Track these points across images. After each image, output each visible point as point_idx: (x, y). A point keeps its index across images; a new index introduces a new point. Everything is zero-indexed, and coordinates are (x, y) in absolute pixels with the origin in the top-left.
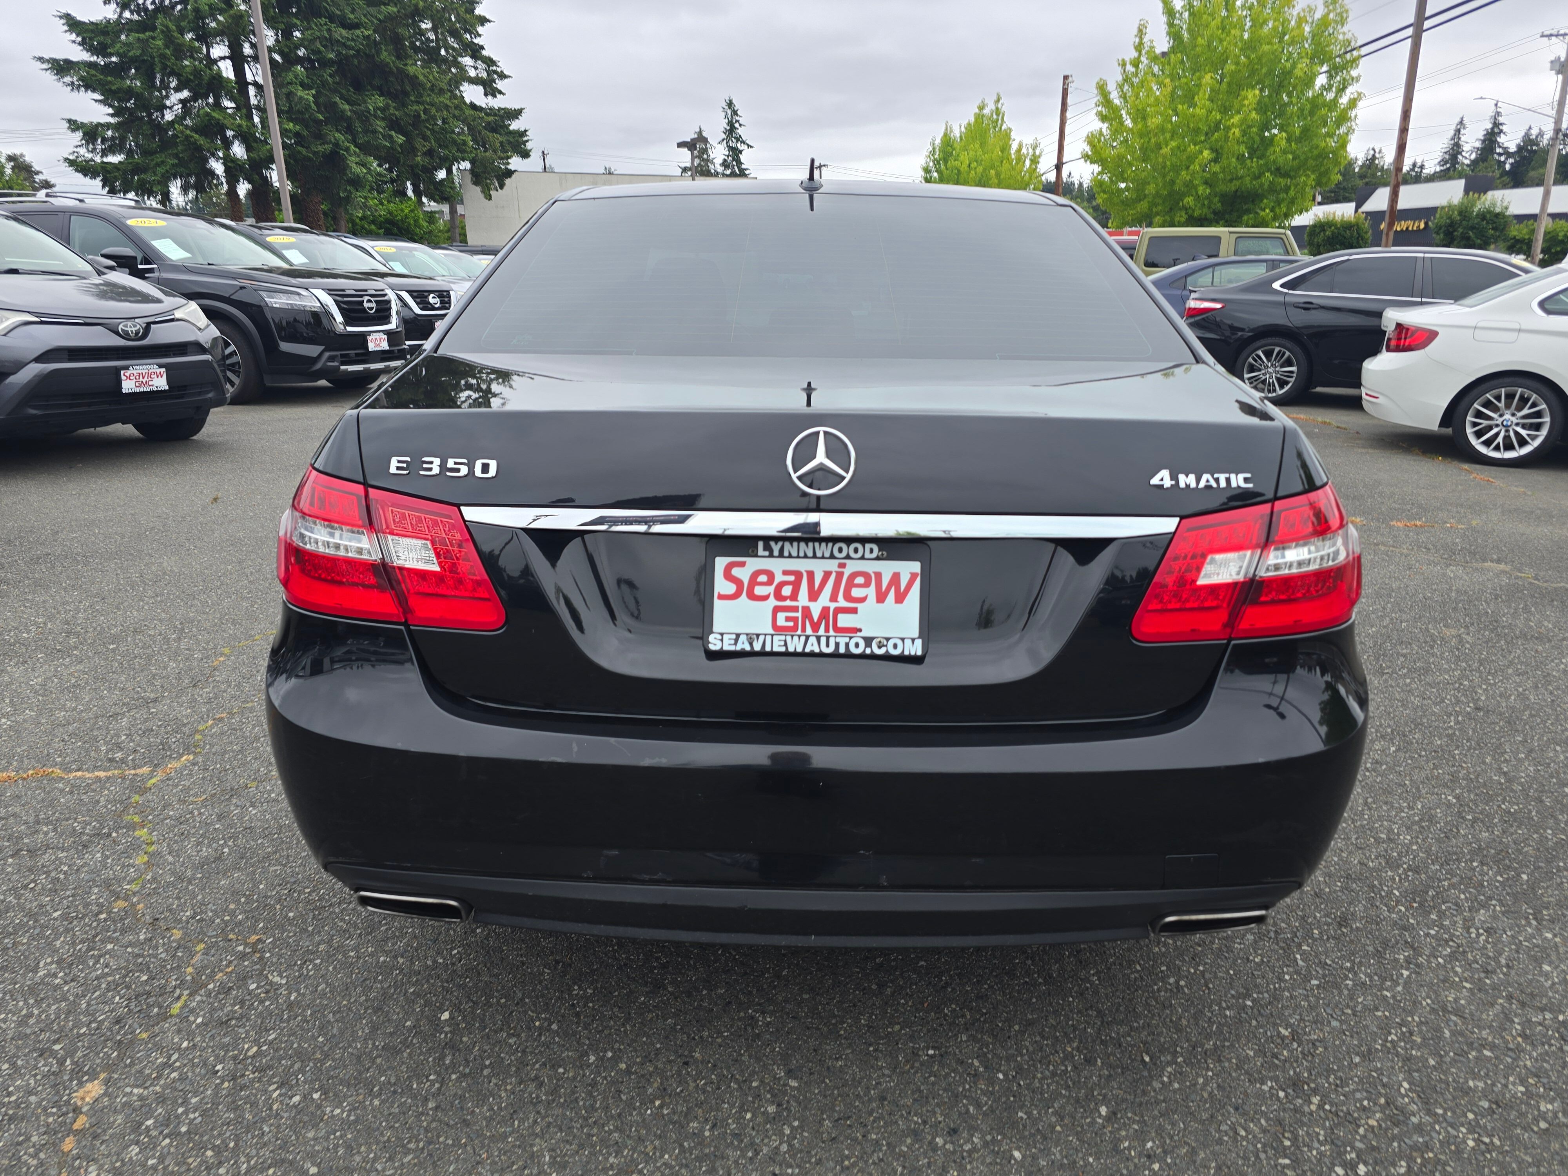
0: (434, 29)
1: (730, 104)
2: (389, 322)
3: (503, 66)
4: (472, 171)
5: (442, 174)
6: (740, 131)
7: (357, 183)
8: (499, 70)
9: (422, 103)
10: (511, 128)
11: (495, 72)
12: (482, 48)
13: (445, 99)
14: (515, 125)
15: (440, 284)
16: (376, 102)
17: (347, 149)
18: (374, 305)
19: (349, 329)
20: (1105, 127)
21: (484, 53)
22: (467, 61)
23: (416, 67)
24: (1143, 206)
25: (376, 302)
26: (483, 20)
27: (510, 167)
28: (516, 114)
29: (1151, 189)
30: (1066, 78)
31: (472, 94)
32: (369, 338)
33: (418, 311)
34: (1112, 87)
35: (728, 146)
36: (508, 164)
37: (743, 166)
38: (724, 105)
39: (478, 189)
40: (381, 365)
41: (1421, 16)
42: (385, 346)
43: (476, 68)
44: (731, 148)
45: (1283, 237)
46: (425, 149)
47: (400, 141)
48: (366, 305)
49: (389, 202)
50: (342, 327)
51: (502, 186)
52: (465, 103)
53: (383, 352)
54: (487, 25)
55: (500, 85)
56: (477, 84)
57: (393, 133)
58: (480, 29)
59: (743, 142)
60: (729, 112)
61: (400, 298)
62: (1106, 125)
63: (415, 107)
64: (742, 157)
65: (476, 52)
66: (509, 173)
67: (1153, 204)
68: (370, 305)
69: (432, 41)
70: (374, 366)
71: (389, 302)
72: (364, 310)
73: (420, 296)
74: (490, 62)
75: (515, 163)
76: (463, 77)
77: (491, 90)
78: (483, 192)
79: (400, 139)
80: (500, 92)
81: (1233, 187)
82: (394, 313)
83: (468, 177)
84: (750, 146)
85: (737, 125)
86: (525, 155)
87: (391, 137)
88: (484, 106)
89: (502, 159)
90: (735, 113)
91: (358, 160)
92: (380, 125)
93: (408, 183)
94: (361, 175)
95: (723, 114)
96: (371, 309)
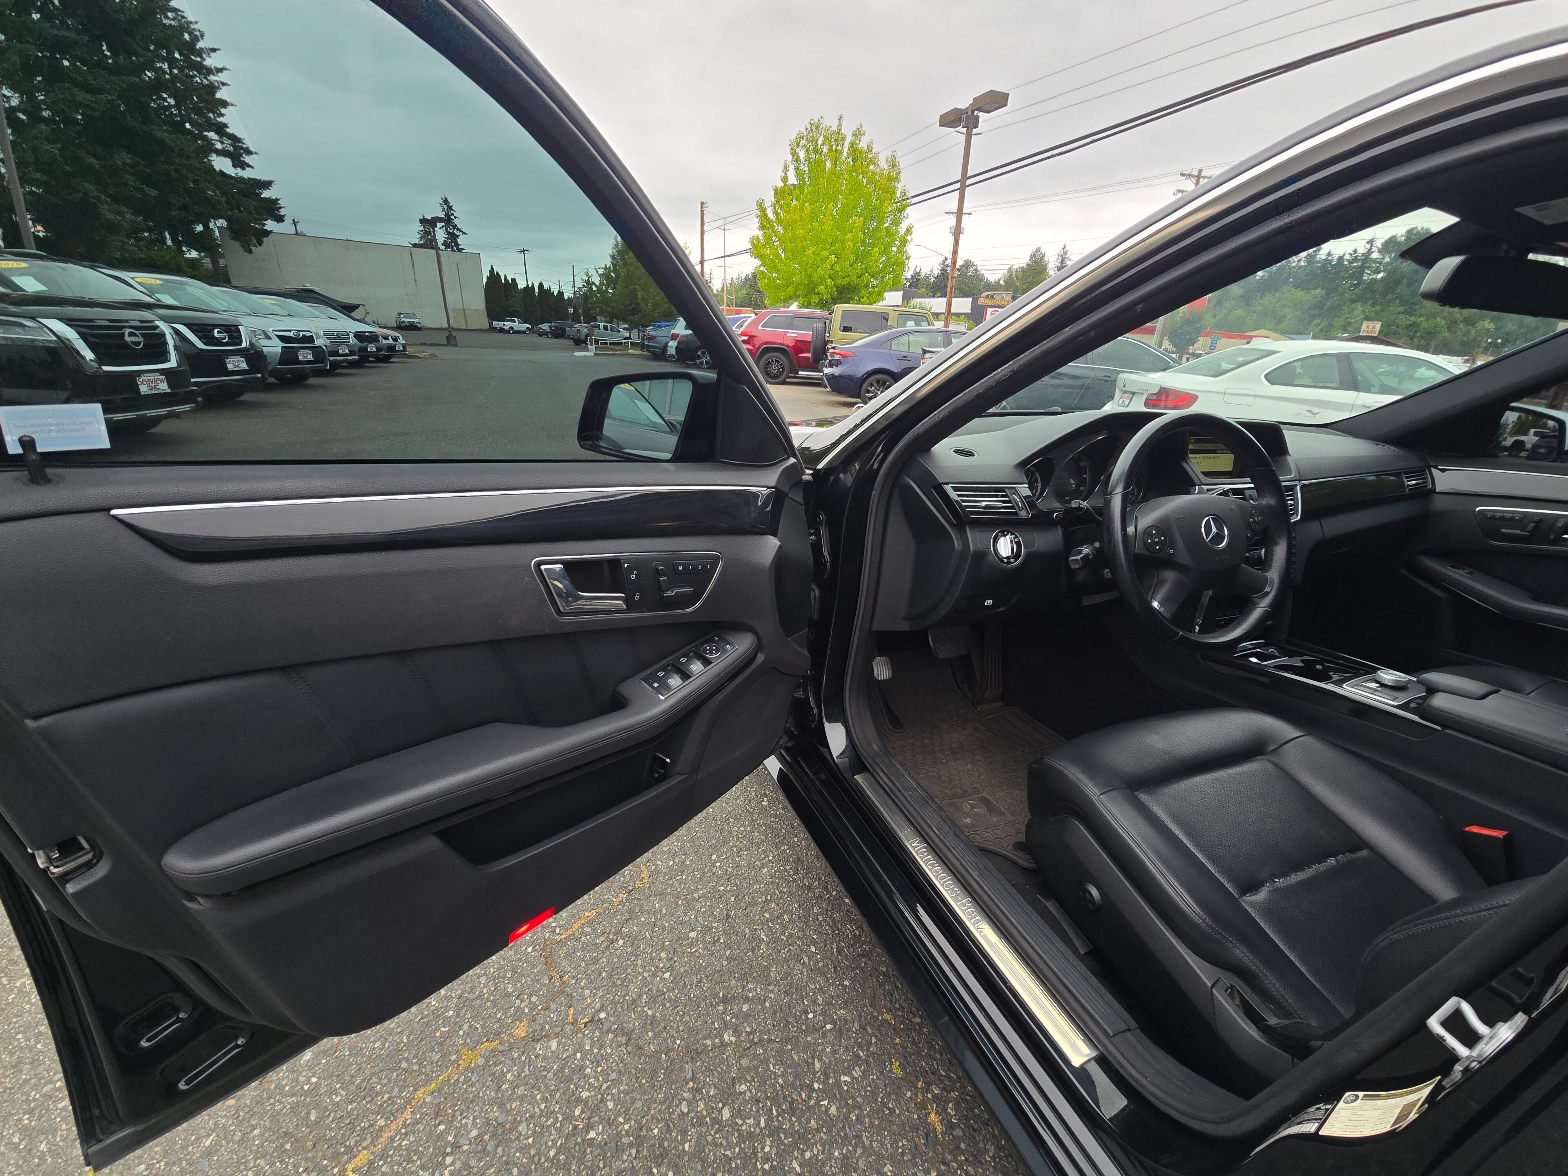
0: (178, 106)
1: (446, 201)
2: (167, 360)
3: (248, 143)
4: (230, 227)
5: (200, 228)
6: (456, 221)
7: (111, 228)
8: (244, 146)
9: (173, 164)
10: (262, 196)
11: (242, 148)
12: (226, 126)
13: (195, 163)
14: (266, 194)
15: (226, 317)
16: (123, 158)
17: (98, 198)
18: (141, 339)
19: (106, 368)
20: (760, 233)
21: (228, 130)
22: (212, 135)
23: (163, 134)
24: (791, 290)
25: (142, 335)
26: (225, 104)
27: (266, 228)
28: (267, 185)
29: (797, 279)
30: (702, 203)
31: (223, 164)
32: (139, 380)
33: (200, 345)
34: (767, 204)
35: (447, 231)
36: (264, 225)
37: (460, 247)
38: (441, 201)
39: (236, 245)
40: (163, 411)
41: (965, 176)
42: (164, 387)
43: (222, 143)
44: (448, 233)
45: (927, 315)
46: (180, 204)
47: (153, 195)
48: (128, 339)
49: (148, 249)
50: (95, 365)
51: (260, 243)
52: (215, 170)
53: (164, 395)
54: (230, 108)
55: (247, 159)
56: (225, 156)
57: (144, 187)
58: (223, 111)
59: (459, 230)
60: (445, 207)
61: (177, 332)
62: (761, 233)
63: (165, 167)
64: (459, 241)
65: (221, 129)
66: (267, 233)
67: (797, 289)
68: (134, 339)
69: (176, 115)
70: (150, 413)
71: (163, 335)
72: (126, 345)
73: (203, 330)
74: (235, 139)
75: (270, 225)
76: (209, 148)
77: (239, 163)
78: (242, 246)
79: (153, 192)
80: (249, 166)
81: (845, 281)
82: (171, 348)
83: (227, 233)
84: (463, 233)
85: (452, 217)
86: (280, 219)
87: (143, 189)
88: (234, 175)
89: (258, 220)
90: (450, 208)
91: (110, 208)
92: (130, 180)
93: (167, 234)
94: (115, 221)
95: (441, 208)
96: (138, 344)
